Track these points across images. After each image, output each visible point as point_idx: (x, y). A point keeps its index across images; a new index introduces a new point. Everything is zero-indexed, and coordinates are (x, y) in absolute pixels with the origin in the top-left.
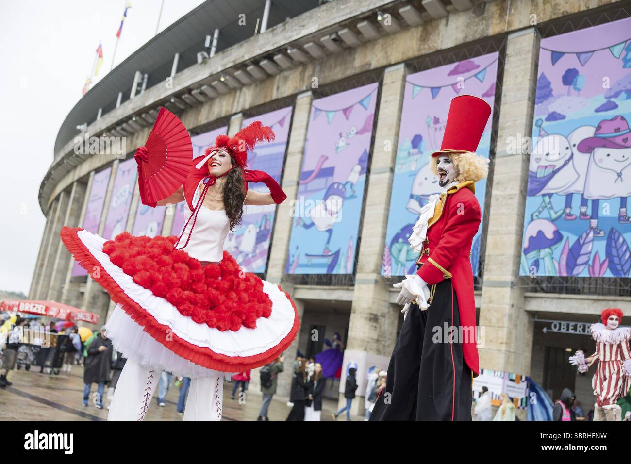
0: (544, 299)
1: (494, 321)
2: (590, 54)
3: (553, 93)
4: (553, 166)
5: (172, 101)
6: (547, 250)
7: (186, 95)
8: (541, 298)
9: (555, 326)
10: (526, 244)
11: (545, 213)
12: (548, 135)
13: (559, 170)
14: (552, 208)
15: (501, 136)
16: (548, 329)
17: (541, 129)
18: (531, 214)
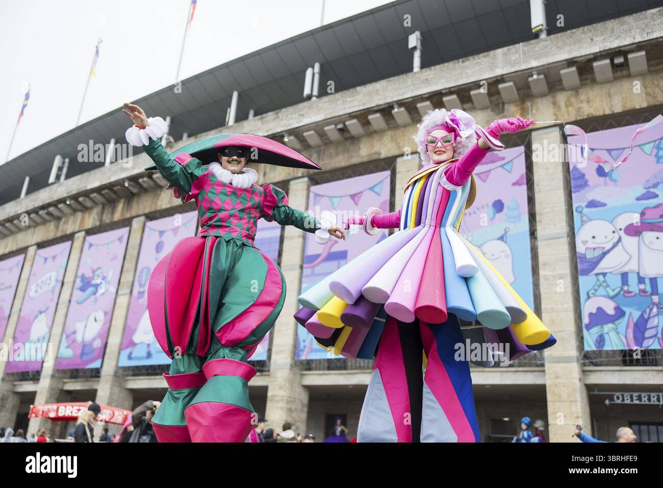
0: (603, 373)
1: (564, 396)
2: (621, 151)
3: (589, 183)
4: (601, 248)
5: (126, 184)
6: (610, 325)
7: (145, 179)
8: (601, 371)
9: (618, 398)
10: (586, 320)
11: (601, 291)
12: (591, 220)
13: (609, 251)
14: (608, 286)
15: (540, 221)
16: (610, 400)
17: (582, 215)
18: (586, 292)
